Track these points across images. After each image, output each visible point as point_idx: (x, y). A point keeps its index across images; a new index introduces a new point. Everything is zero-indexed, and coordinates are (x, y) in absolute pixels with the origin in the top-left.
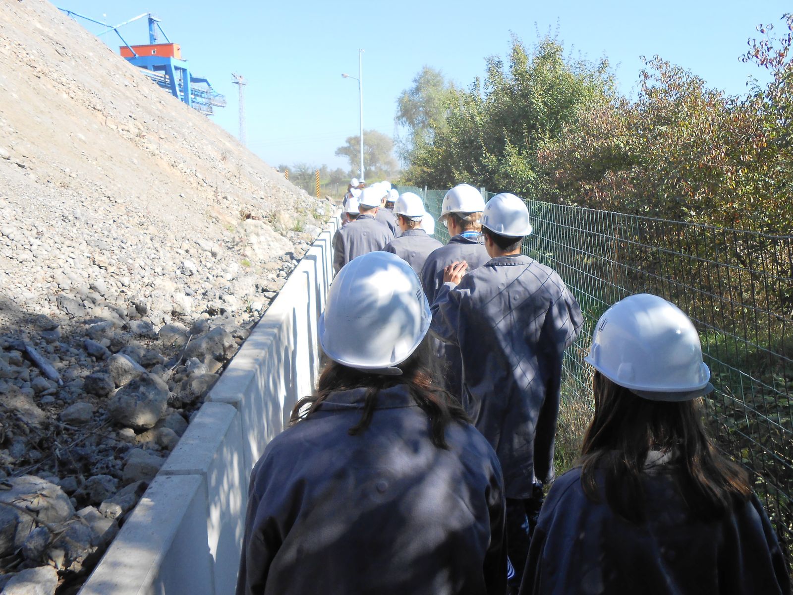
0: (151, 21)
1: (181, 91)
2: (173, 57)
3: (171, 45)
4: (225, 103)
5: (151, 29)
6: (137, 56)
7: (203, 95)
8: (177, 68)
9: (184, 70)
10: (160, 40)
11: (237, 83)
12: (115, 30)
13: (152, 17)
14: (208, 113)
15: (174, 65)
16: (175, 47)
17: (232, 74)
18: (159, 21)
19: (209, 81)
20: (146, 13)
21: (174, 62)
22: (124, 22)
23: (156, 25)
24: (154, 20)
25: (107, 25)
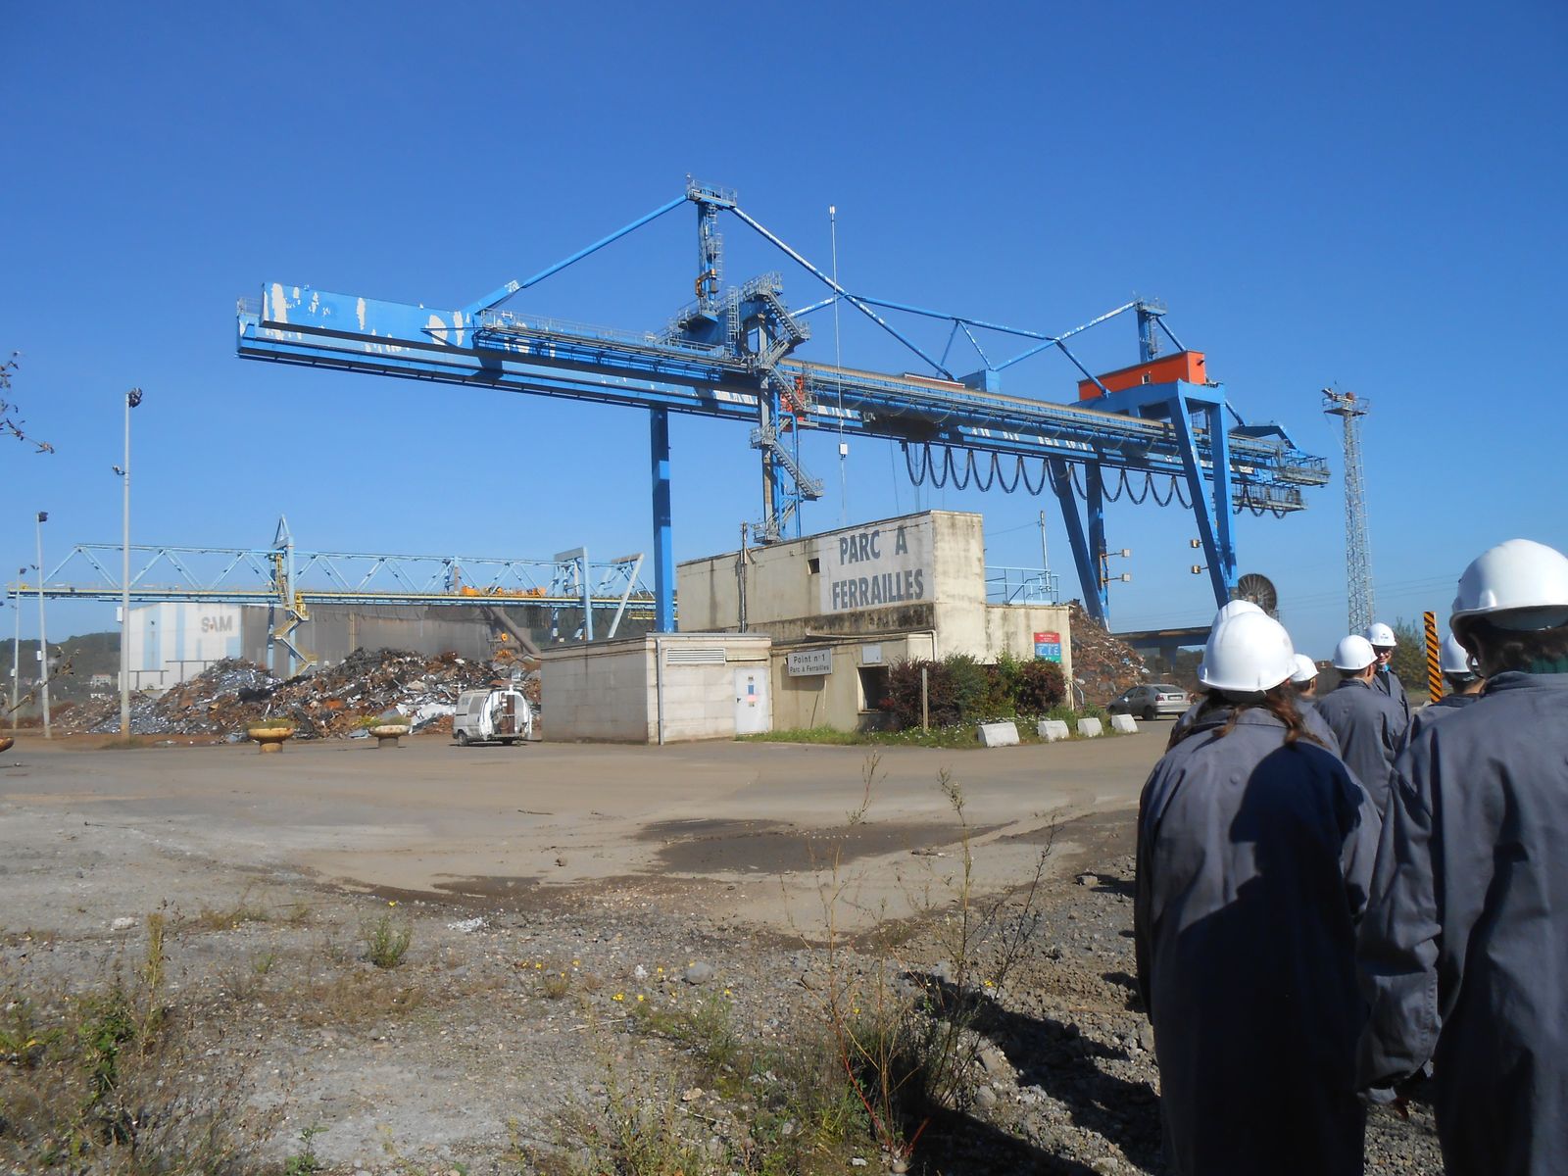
0: (1143, 317)
1: (1202, 457)
2: (1186, 380)
3: (1182, 356)
4: (1327, 475)
5: (1142, 333)
6: (1108, 391)
7: (1268, 462)
8: (1194, 405)
9: (1212, 408)
10: (1163, 349)
11: (1339, 412)
12: (1059, 343)
13: (1145, 307)
14: (1289, 505)
15: (1186, 398)
16: (1192, 359)
17: (1324, 391)
18: (1161, 312)
19: (1281, 427)
20: (1131, 305)
21: (1186, 390)
22: (1079, 327)
23: (1154, 322)
24: (1149, 313)
25: (1041, 336)
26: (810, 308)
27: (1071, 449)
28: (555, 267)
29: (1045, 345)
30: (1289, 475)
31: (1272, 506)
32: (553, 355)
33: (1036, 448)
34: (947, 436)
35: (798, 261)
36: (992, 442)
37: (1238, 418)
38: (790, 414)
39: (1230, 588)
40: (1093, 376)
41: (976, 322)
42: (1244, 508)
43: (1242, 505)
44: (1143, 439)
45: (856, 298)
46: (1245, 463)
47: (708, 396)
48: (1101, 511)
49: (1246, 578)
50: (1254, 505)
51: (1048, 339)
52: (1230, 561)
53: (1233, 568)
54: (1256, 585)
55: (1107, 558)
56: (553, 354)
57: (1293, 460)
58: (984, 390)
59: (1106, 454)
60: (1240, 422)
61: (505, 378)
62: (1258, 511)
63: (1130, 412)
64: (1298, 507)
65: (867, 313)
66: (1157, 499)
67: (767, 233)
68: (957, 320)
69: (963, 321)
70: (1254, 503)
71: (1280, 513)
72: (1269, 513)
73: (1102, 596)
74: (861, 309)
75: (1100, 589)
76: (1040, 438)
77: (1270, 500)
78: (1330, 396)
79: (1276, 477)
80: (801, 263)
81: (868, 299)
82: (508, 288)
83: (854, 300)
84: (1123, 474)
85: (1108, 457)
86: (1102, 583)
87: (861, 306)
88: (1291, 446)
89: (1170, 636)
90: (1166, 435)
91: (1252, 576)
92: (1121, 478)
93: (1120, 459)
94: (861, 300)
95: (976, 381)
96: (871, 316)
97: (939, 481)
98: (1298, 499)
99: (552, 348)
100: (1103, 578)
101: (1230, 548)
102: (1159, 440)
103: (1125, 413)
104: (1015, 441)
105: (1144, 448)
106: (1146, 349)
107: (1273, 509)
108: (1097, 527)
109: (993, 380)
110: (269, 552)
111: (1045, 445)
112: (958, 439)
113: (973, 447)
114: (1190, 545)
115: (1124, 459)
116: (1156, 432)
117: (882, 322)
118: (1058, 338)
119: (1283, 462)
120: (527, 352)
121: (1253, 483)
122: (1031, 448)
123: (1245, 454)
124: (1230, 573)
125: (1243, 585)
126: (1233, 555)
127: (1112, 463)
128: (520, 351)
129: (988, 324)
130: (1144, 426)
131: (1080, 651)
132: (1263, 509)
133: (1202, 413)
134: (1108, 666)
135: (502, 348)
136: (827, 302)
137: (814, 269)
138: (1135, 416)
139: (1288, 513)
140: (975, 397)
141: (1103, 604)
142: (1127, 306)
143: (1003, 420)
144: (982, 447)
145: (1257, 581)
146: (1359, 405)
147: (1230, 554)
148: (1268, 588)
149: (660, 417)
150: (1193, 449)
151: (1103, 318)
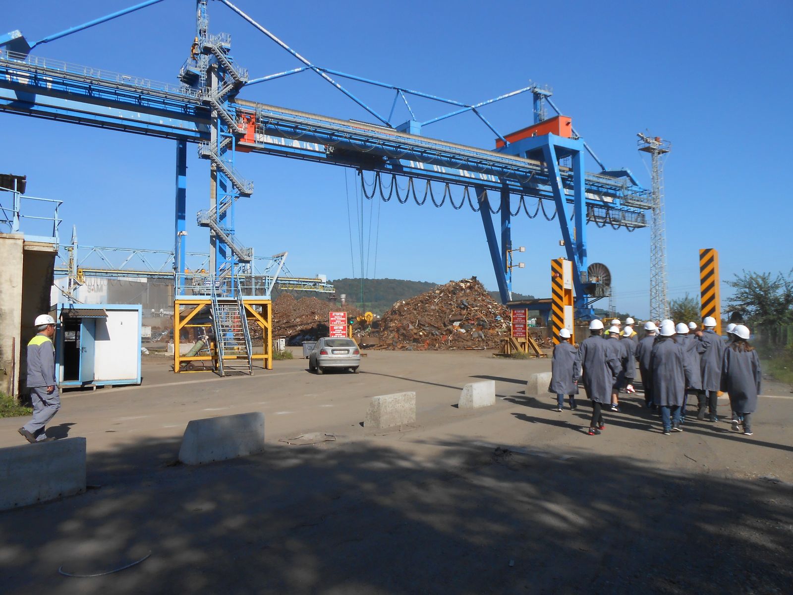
0: (537, 96)
1: (565, 186)
2: (556, 134)
3: (557, 118)
5: (535, 108)
6: (508, 143)
7: (618, 193)
8: (562, 152)
9: (573, 154)
10: (546, 115)
11: (648, 149)
13: (537, 90)
14: (636, 223)
15: (554, 145)
16: (562, 122)
17: (638, 135)
18: (548, 93)
19: (629, 172)
20: (528, 88)
21: (554, 140)
22: (489, 100)
23: (544, 100)
24: (540, 94)
25: (461, 104)
26: (283, 73)
27: (484, 180)
28: (72, 29)
29: (462, 110)
30: (630, 201)
31: (626, 224)
32: (50, 87)
33: (457, 178)
34: (390, 167)
35: (275, 41)
36: (425, 173)
37: (601, 166)
38: (231, 135)
39: (581, 272)
40: (501, 136)
41: (412, 91)
42: (606, 224)
43: (605, 222)
44: (528, 172)
45: (318, 69)
46: (607, 194)
47: (206, 131)
48: (509, 222)
49: (592, 265)
50: (613, 223)
51: (466, 106)
52: (582, 253)
53: (584, 259)
54: (599, 270)
55: (512, 253)
56: (49, 85)
57: (636, 192)
58: (409, 134)
59: (508, 185)
60: (603, 169)
61: (35, 108)
62: (616, 227)
63: (520, 156)
64: (643, 225)
65: (328, 80)
66: (545, 215)
67: (250, 19)
68: (398, 89)
69: (402, 90)
70: (613, 221)
71: (631, 229)
72: (623, 228)
73: (507, 277)
74: (324, 77)
75: (506, 272)
76: (461, 171)
77: (624, 220)
78: (642, 138)
79: (622, 203)
80: (277, 42)
81: (328, 70)
82: (11, 36)
83: (318, 70)
84: (522, 198)
85: (510, 186)
86: (508, 268)
87: (324, 74)
88: (634, 183)
89: (545, 303)
90: (542, 170)
91: (596, 264)
92: (521, 201)
93: (518, 188)
94: (324, 71)
95: (404, 128)
96: (331, 82)
97: (386, 196)
98: (643, 220)
99: (50, 81)
100: (508, 265)
101: (582, 246)
102: (537, 174)
103: (518, 155)
104: (441, 173)
105: (536, 181)
106: (537, 116)
107: (626, 226)
108: (506, 233)
109: (415, 127)
110: (66, 245)
111: (464, 177)
112: (398, 169)
113: (412, 175)
114: (559, 244)
115: (522, 189)
116: (535, 168)
117: (339, 86)
118: (473, 106)
119: (626, 192)
120: (26, 83)
121: (613, 208)
122: (454, 178)
123: (602, 187)
124: (582, 262)
125: (591, 270)
126: (585, 250)
127: (515, 191)
128: (20, 82)
129: (421, 94)
130: (531, 164)
131: (467, 310)
132: (620, 225)
133: (570, 158)
134: (484, 321)
135: (3, 78)
136: (296, 70)
137: (287, 47)
138: (523, 157)
139: (636, 229)
140: (403, 138)
141: (508, 282)
142: (525, 89)
143: (422, 155)
144: (419, 176)
145: (599, 268)
146: (664, 146)
147: (583, 249)
148: (605, 272)
149: (181, 146)
150: (559, 179)
151: (507, 95)
